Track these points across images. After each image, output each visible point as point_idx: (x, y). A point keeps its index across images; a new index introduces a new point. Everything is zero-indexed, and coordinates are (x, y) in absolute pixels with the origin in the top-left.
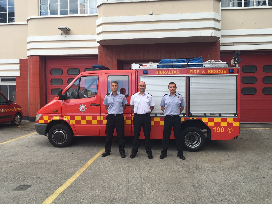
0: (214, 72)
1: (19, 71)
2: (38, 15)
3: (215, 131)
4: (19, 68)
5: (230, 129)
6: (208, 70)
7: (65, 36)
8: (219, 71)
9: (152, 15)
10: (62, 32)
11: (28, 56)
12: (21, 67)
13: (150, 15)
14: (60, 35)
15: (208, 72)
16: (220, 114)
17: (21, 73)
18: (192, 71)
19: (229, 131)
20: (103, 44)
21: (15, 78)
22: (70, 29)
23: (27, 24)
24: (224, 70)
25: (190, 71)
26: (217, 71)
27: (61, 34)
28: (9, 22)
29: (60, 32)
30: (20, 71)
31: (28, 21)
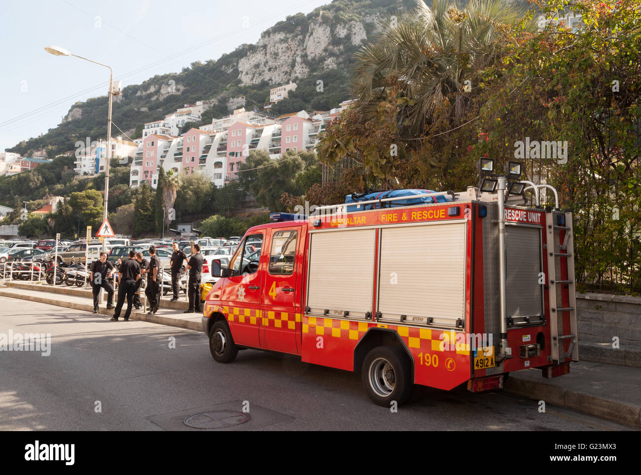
0: (423, 215)
3: (422, 363)
5: (450, 361)
6: (413, 213)
8: (431, 214)
15: (413, 216)
16: (430, 320)
18: (385, 217)
19: (449, 367)
24: (441, 211)
25: (383, 215)
26: (427, 214)
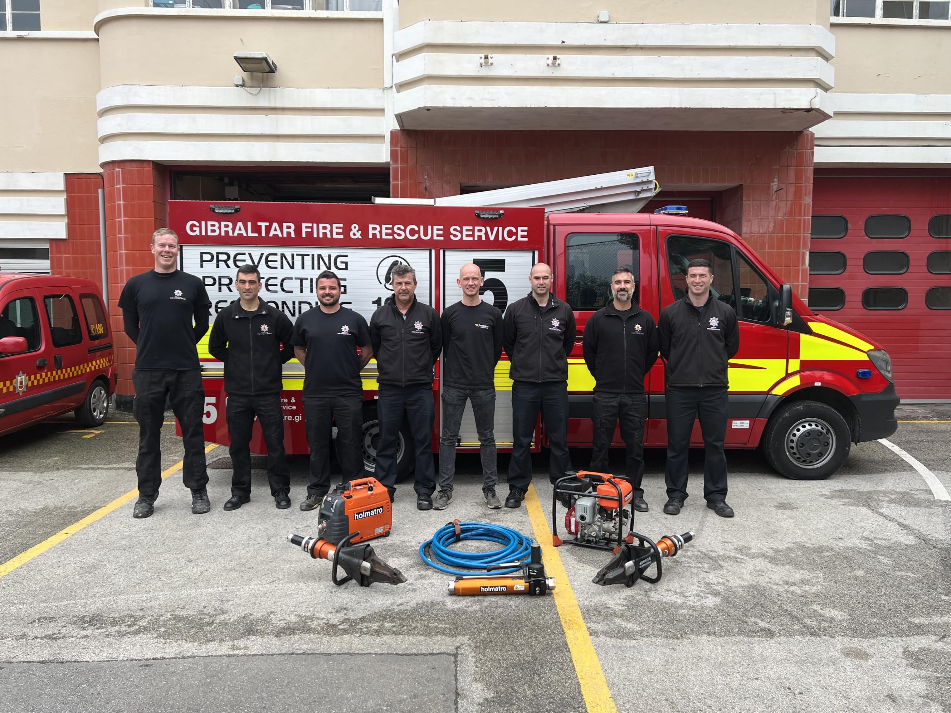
1: (60, 219)
2: (147, 5)
4: (62, 210)
7: (255, 91)
9: (605, 22)
10: (245, 75)
11: (103, 165)
12: (69, 204)
13: (601, 22)
14: (237, 86)
17: (70, 229)
20: (409, 126)
21: (47, 246)
22: (275, 66)
23: (97, 40)
27: (241, 83)
28: (14, 29)
29: (238, 74)
30: (66, 220)
31: (98, 27)
